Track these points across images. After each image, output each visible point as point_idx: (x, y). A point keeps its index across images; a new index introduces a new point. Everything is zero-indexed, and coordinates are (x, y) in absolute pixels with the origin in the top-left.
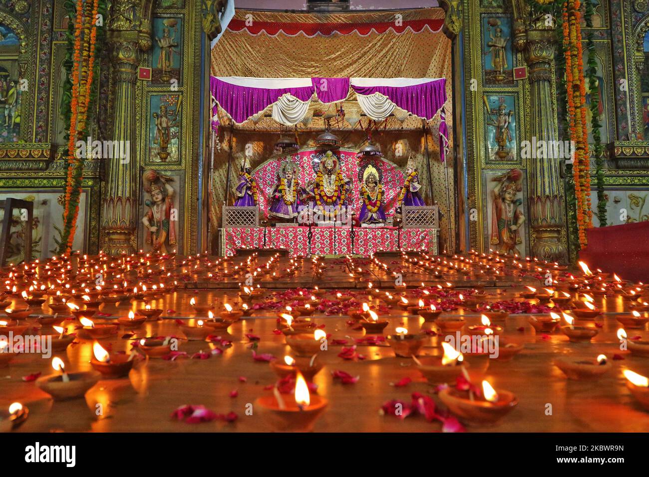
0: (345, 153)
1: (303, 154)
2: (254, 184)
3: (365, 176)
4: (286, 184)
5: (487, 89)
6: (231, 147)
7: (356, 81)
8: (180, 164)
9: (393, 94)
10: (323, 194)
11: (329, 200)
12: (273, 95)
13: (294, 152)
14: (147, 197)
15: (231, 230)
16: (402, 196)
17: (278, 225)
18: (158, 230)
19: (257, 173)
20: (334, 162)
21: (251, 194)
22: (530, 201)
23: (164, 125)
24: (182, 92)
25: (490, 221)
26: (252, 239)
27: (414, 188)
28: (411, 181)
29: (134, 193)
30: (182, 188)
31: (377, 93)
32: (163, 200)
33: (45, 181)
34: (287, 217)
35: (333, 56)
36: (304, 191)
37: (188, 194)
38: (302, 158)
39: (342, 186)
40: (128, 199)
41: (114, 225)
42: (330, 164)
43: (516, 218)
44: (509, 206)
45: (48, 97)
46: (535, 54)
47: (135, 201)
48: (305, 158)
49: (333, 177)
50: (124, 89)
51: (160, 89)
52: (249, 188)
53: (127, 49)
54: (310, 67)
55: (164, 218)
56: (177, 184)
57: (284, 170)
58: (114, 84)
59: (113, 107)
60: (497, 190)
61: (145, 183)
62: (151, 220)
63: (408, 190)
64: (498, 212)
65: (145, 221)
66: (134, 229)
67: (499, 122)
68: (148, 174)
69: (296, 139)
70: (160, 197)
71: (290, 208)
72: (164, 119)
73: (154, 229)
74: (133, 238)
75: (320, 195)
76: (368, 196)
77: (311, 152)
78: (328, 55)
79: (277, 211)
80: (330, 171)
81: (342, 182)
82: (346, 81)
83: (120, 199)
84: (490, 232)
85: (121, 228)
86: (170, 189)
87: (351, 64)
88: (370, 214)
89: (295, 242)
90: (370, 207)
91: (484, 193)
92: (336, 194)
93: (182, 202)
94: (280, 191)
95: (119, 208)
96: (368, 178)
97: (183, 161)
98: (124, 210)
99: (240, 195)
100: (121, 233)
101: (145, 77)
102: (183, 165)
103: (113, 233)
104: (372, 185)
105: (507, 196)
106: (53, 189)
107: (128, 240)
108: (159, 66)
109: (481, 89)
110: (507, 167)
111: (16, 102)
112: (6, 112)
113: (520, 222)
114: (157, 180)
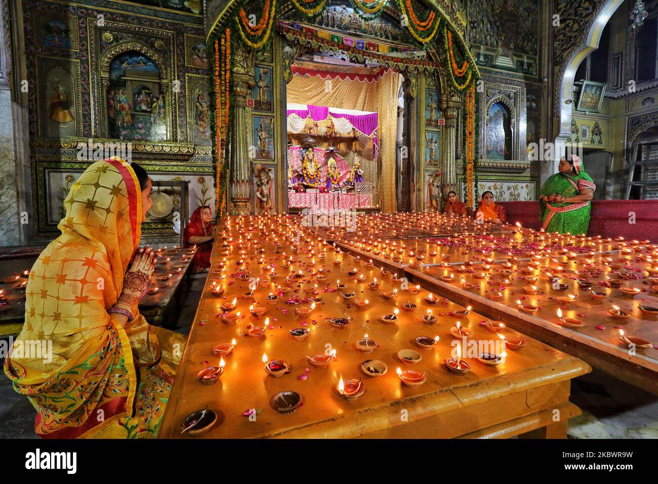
0: (317, 150)
3: (329, 164)
5: (427, 129)
7: (332, 110)
8: (274, 161)
9: (352, 119)
10: (308, 173)
11: (312, 177)
14: (256, 180)
18: (267, 201)
20: (313, 155)
23: (264, 136)
24: (273, 117)
25: (426, 195)
27: (360, 172)
28: (358, 168)
29: (249, 177)
30: (276, 175)
31: (343, 118)
32: (267, 182)
33: (188, 168)
35: (306, 89)
37: (280, 178)
38: (292, 151)
39: (318, 169)
40: (247, 181)
41: (241, 197)
42: (311, 156)
46: (449, 113)
47: (249, 183)
49: (313, 163)
50: (241, 112)
51: (260, 113)
53: (242, 87)
54: (292, 94)
55: (269, 193)
60: (431, 181)
61: (256, 172)
62: (262, 193)
63: (356, 173)
64: (430, 190)
66: (249, 200)
68: (259, 166)
70: (266, 180)
72: (263, 133)
73: (265, 200)
74: (248, 204)
75: (306, 174)
76: (332, 176)
78: (303, 88)
80: (311, 160)
81: (318, 167)
82: (326, 109)
83: (243, 181)
84: (426, 201)
85: (245, 199)
86: (271, 176)
87: (316, 96)
88: (333, 186)
90: (333, 182)
91: (424, 182)
92: (316, 174)
93: (276, 183)
95: (243, 186)
96: (331, 165)
97: (276, 159)
101: (250, 105)
102: (276, 161)
103: (239, 202)
104: (334, 169)
105: (435, 184)
106: (194, 174)
107: (246, 205)
108: (258, 99)
109: (425, 129)
110: (434, 169)
111: (159, 113)
112: (152, 119)
113: (440, 196)
114: (263, 170)
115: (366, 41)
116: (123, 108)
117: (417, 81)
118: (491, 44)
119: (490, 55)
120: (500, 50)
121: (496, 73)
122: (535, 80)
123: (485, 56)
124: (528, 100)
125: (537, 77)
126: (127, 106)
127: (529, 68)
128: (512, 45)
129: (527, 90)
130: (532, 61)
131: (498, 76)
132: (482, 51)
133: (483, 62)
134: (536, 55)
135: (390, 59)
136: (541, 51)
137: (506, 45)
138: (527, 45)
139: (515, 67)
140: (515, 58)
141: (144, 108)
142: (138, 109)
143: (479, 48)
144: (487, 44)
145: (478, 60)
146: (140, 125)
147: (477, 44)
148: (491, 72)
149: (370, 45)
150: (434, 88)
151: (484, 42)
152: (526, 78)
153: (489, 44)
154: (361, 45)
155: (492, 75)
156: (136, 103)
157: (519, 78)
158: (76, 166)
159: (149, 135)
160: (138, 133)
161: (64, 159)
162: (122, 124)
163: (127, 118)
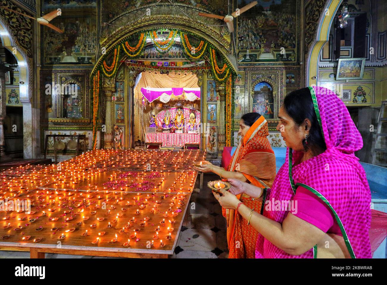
0: (185, 109)
1: (172, 109)
2: (156, 120)
3: (190, 116)
4: (166, 119)
5: (208, 103)
7: (185, 89)
9: (197, 93)
10: (177, 122)
11: (179, 124)
12: (160, 94)
13: (169, 109)
14: (115, 133)
15: (148, 134)
18: (118, 142)
20: (181, 112)
21: (154, 123)
22: (218, 135)
24: (124, 104)
25: (207, 140)
30: (125, 130)
31: (191, 93)
32: (120, 134)
33: (90, 128)
34: (166, 129)
36: (172, 121)
37: (126, 132)
39: (183, 120)
40: (110, 134)
41: (107, 141)
42: (179, 113)
43: (213, 140)
45: (89, 105)
46: (221, 93)
47: (112, 134)
49: (180, 117)
50: (108, 104)
51: (118, 103)
52: (154, 121)
53: (108, 92)
55: (120, 139)
56: (123, 130)
58: (106, 102)
59: (106, 108)
61: (115, 129)
62: (116, 139)
65: (115, 139)
66: (112, 141)
67: (211, 112)
68: (115, 127)
70: (119, 133)
71: (167, 126)
72: (120, 111)
73: (117, 142)
74: (112, 144)
76: (191, 123)
77: (175, 108)
79: (164, 127)
81: (183, 118)
82: (182, 89)
83: (108, 134)
85: (109, 141)
86: (121, 131)
88: (191, 129)
90: (191, 126)
92: (181, 122)
93: (125, 134)
94: (164, 121)
95: (108, 136)
98: (109, 136)
99: (151, 123)
100: (109, 143)
101: (114, 99)
102: (125, 124)
103: (107, 143)
104: (192, 119)
105: (211, 134)
108: (118, 96)
109: (206, 103)
110: (213, 125)
112: (78, 109)
113: (214, 141)
114: (117, 129)
115: (169, 62)
117: (202, 77)
118: (255, 48)
119: (254, 54)
120: (263, 50)
121: (259, 64)
122: (294, 64)
123: (250, 56)
124: (287, 78)
125: (296, 62)
126: (70, 104)
127: (288, 57)
128: (272, 45)
129: (286, 72)
130: (291, 52)
131: (261, 66)
132: (248, 53)
133: (248, 59)
134: (294, 47)
135: (181, 69)
136: (299, 44)
137: (268, 46)
138: (286, 42)
139: (275, 58)
140: (275, 53)
141: (76, 104)
142: (74, 105)
143: (246, 51)
144: (252, 48)
145: (245, 59)
146: (75, 111)
147: (244, 50)
148: (255, 64)
149: (172, 63)
150: (213, 79)
151: (249, 48)
152: (285, 64)
153: (254, 48)
154: (166, 64)
155: (256, 66)
156: (73, 103)
157: (280, 64)
158: (53, 128)
159: (77, 115)
160: (74, 114)
161: (49, 126)
162: (69, 111)
163: (70, 109)
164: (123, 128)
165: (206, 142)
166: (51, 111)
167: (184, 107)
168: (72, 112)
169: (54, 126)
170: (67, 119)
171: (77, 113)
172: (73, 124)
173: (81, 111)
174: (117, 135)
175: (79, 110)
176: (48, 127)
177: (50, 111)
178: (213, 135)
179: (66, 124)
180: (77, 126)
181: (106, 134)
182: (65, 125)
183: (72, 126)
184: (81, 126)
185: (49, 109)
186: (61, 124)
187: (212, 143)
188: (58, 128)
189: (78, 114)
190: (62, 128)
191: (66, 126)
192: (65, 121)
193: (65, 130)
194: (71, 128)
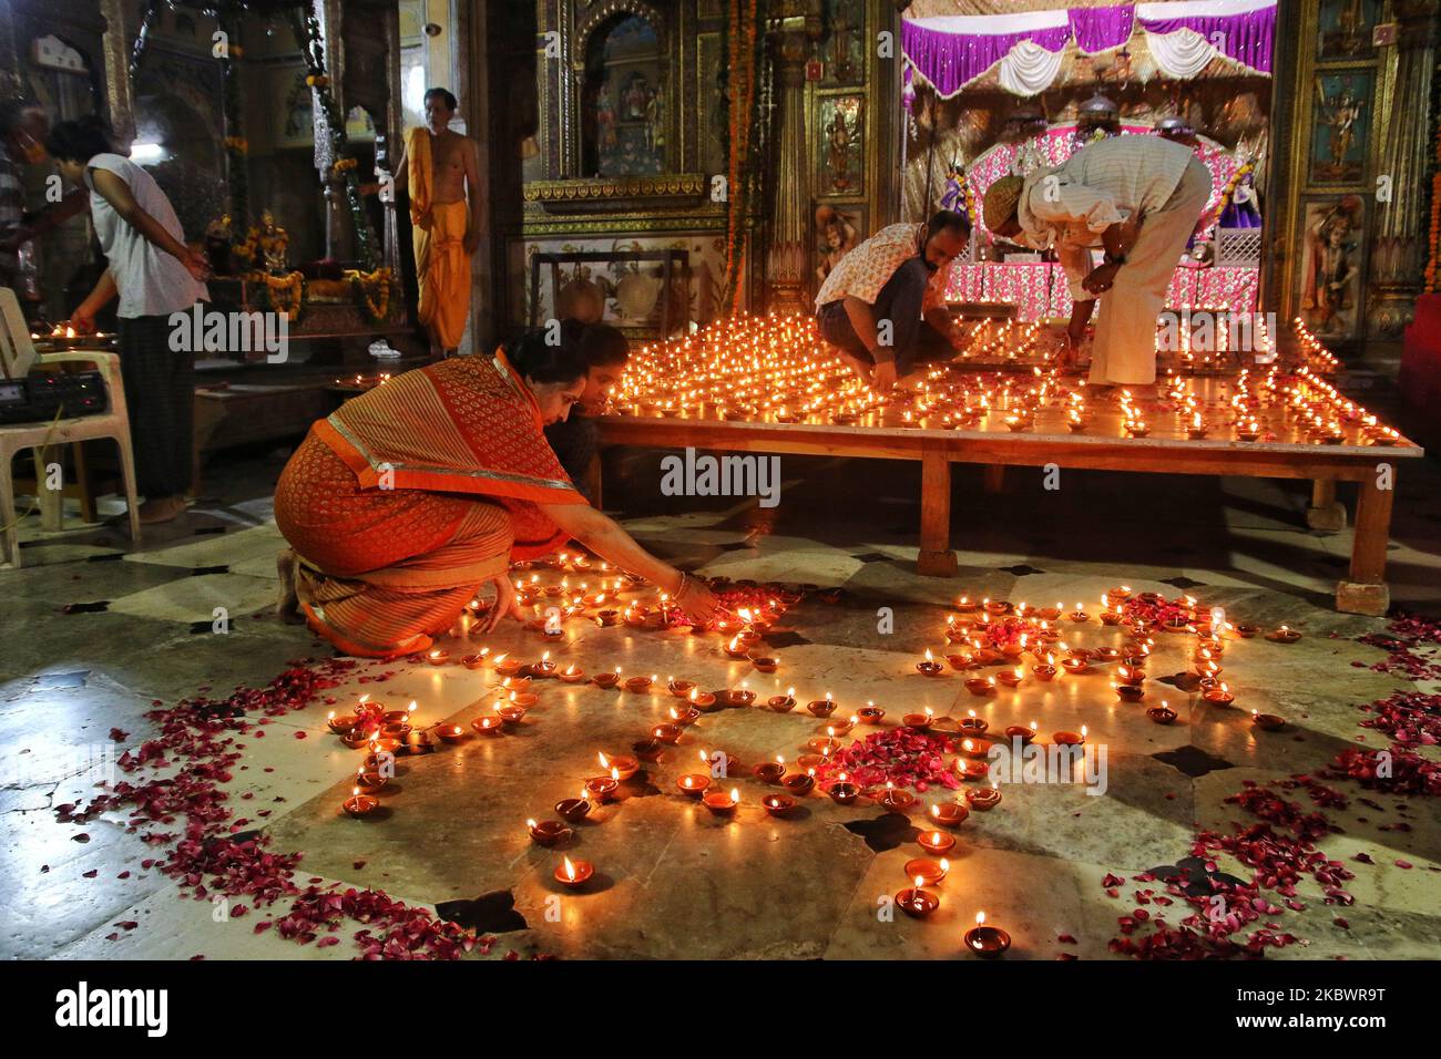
1: (1055, 133)
2: (969, 192)
5: (1324, 66)
6: (934, 122)
7: (1147, 11)
8: (862, 195)
12: (1002, 46)
13: (1039, 132)
14: (820, 240)
16: (1220, 210)
17: (1007, 258)
19: (977, 168)
21: (963, 209)
24: (864, 93)
25: (1304, 274)
26: (964, 282)
27: (1242, 197)
28: (1238, 183)
29: (805, 235)
30: (865, 227)
31: (1184, 31)
32: (841, 245)
33: (698, 222)
38: (1053, 140)
40: (799, 244)
41: (783, 279)
43: (1343, 269)
44: (1334, 251)
45: (696, 111)
47: (807, 246)
48: (1059, 139)
51: (834, 92)
52: (961, 200)
53: (792, 43)
56: (858, 223)
57: (1021, 161)
60: (1319, 227)
61: (819, 223)
62: (826, 271)
63: (1230, 199)
65: (819, 273)
66: (805, 283)
67: (1338, 120)
68: (823, 211)
69: (1043, 110)
70: (838, 241)
77: (1069, 130)
82: (1129, 11)
83: (788, 245)
84: (1303, 290)
85: (791, 282)
86: (849, 230)
89: (1031, 288)
95: (789, 256)
97: (866, 190)
98: (794, 258)
100: (791, 289)
101: (814, 76)
102: (866, 195)
103: (782, 289)
105: (1333, 238)
106: (707, 232)
109: (1312, 66)
111: (657, 118)
112: (647, 132)
113: (1348, 277)
114: (833, 219)
116: (605, 119)
126: (610, 115)
141: (635, 113)
146: (629, 146)
156: (623, 107)
158: (541, 229)
159: (641, 163)
160: (625, 161)
161: (527, 218)
162: (604, 147)
163: (610, 136)
164: (858, 214)
165: (1296, 283)
166: (533, 151)
167: (1123, 121)
168: (617, 151)
169: (545, 219)
170: (602, 182)
171: (641, 152)
172: (628, 206)
173: (660, 141)
174: (830, 249)
175: (651, 137)
176: (521, 224)
177: (529, 148)
178: (1343, 246)
179: (598, 206)
180: (642, 215)
181: (779, 246)
182: (592, 212)
183: (620, 216)
184: (661, 214)
185: (525, 144)
186: (577, 206)
187: (1335, 286)
188: (561, 227)
189: (646, 161)
190: (579, 226)
191: (597, 217)
192: (597, 193)
193: (594, 236)
194: (618, 226)
